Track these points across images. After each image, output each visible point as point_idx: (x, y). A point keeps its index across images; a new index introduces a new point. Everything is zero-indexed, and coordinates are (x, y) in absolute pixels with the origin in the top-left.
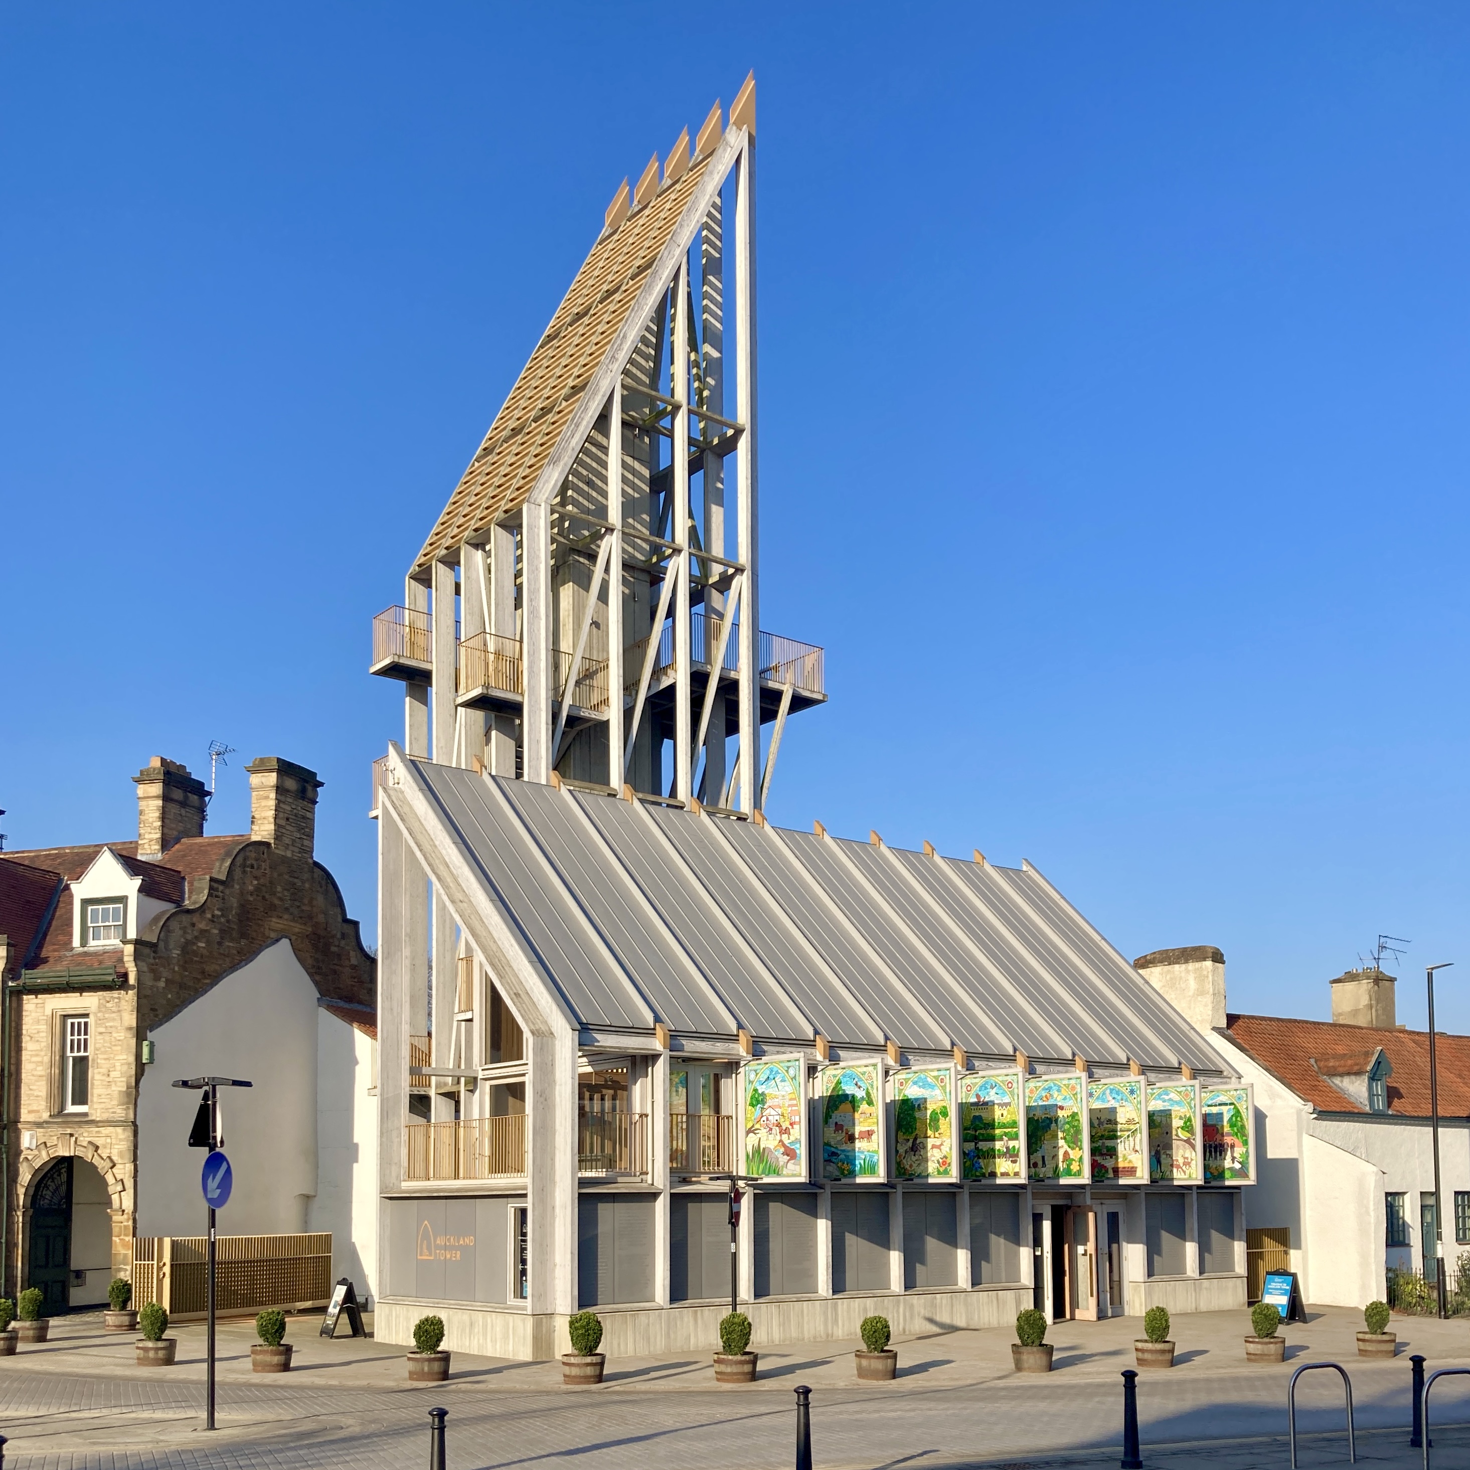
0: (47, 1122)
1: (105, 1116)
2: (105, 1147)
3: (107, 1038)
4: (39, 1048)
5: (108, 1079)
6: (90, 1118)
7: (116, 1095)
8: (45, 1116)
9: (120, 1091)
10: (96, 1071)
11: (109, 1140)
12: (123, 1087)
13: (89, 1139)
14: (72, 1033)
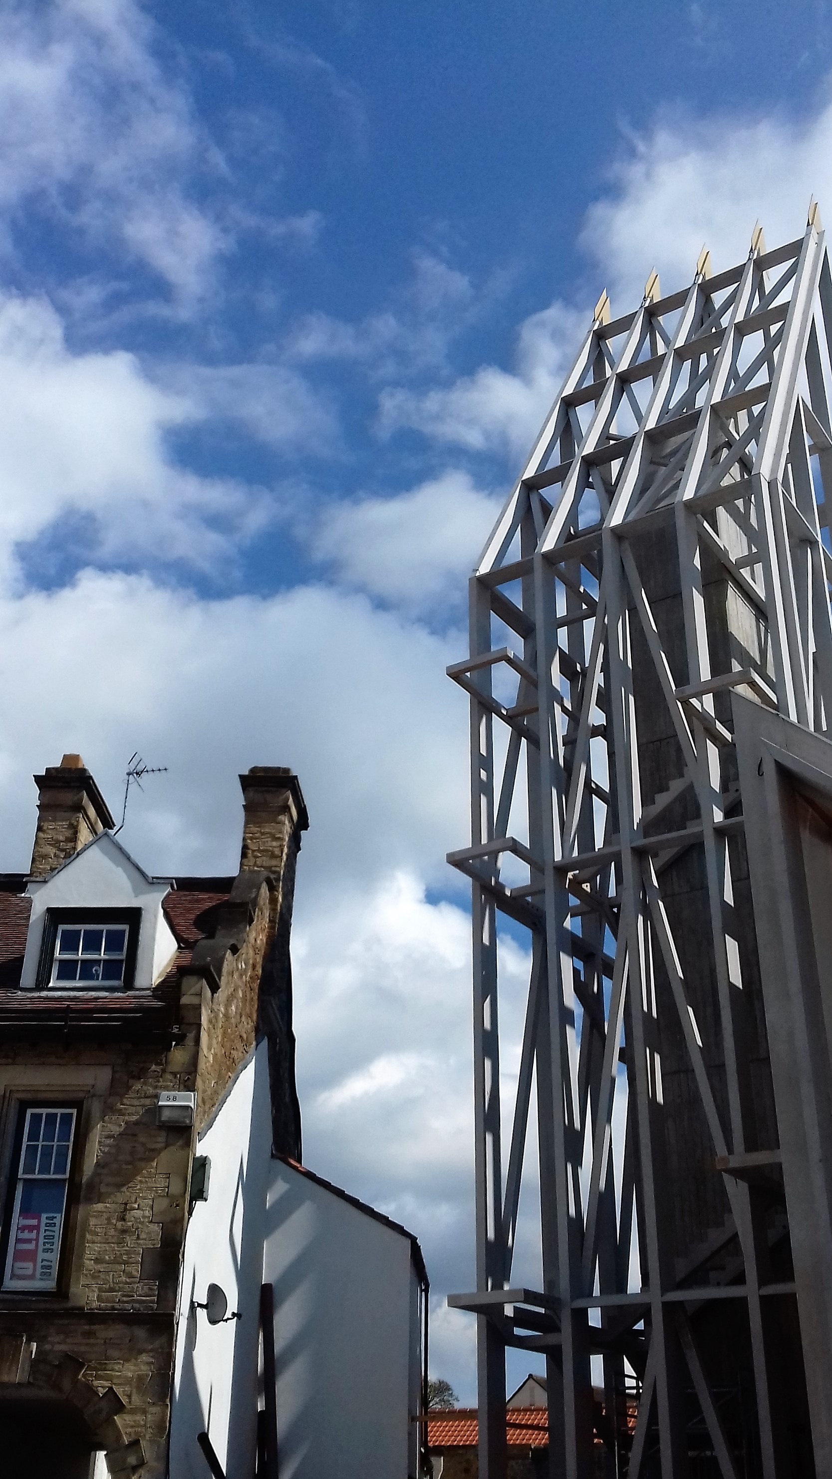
5: (120, 1225)
6: (72, 1304)
7: (138, 1257)
9: (148, 1251)
12: (153, 1241)
14: (33, 1135)
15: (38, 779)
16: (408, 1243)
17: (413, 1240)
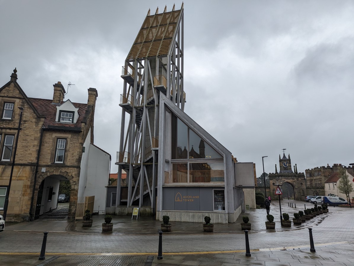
0: (50, 165)
1: (71, 165)
2: (70, 173)
3: (73, 145)
5: (72, 155)
6: (65, 165)
7: (75, 159)
8: (49, 164)
10: (69, 153)
11: (71, 171)
12: (77, 158)
13: (65, 170)
14: (59, 143)
15: (54, 85)
16: (109, 156)
17: (110, 155)
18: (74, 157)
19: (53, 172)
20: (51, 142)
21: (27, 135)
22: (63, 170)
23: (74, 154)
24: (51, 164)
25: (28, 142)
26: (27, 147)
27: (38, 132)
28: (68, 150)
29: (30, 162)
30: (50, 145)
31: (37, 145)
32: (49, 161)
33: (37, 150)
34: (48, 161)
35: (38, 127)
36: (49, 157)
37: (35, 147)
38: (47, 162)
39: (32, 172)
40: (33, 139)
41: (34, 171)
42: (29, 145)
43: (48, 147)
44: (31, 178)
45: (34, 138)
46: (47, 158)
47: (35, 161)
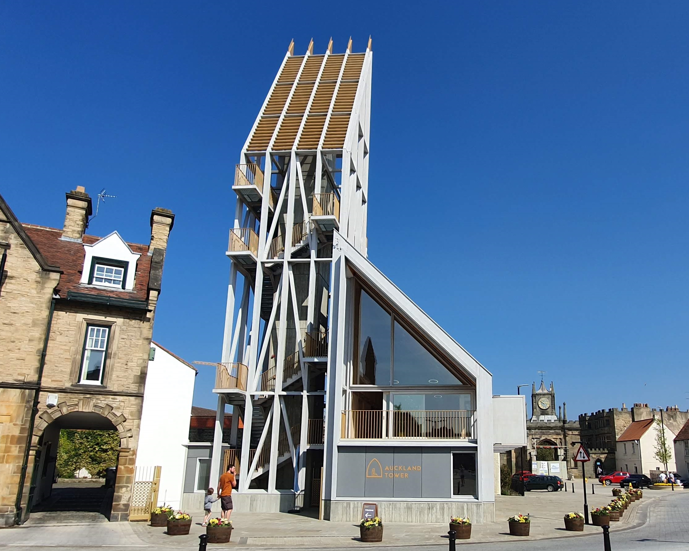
0: (70, 389)
1: (121, 389)
2: (119, 408)
3: (128, 342)
4: (67, 341)
5: (125, 367)
7: (132, 377)
8: (68, 385)
9: (135, 375)
10: (117, 361)
11: (122, 404)
12: (137, 372)
13: (106, 402)
14: (92, 335)
18: (130, 371)
19: (77, 405)
20: (74, 333)
21: (14, 313)
22: (103, 401)
23: (129, 364)
24: (72, 385)
25: (17, 330)
26: (13, 342)
27: (42, 307)
28: (115, 354)
29: (21, 378)
30: (71, 339)
31: (40, 339)
32: (67, 377)
33: (38, 350)
34: (65, 379)
35: (44, 294)
36: (67, 367)
37: (35, 343)
38: (61, 381)
39: (24, 404)
40: (30, 322)
41: (31, 401)
42: (18, 337)
43: (65, 345)
44: (21, 418)
45: (33, 321)
46: (62, 371)
47: (32, 377)
